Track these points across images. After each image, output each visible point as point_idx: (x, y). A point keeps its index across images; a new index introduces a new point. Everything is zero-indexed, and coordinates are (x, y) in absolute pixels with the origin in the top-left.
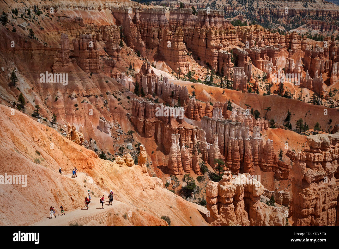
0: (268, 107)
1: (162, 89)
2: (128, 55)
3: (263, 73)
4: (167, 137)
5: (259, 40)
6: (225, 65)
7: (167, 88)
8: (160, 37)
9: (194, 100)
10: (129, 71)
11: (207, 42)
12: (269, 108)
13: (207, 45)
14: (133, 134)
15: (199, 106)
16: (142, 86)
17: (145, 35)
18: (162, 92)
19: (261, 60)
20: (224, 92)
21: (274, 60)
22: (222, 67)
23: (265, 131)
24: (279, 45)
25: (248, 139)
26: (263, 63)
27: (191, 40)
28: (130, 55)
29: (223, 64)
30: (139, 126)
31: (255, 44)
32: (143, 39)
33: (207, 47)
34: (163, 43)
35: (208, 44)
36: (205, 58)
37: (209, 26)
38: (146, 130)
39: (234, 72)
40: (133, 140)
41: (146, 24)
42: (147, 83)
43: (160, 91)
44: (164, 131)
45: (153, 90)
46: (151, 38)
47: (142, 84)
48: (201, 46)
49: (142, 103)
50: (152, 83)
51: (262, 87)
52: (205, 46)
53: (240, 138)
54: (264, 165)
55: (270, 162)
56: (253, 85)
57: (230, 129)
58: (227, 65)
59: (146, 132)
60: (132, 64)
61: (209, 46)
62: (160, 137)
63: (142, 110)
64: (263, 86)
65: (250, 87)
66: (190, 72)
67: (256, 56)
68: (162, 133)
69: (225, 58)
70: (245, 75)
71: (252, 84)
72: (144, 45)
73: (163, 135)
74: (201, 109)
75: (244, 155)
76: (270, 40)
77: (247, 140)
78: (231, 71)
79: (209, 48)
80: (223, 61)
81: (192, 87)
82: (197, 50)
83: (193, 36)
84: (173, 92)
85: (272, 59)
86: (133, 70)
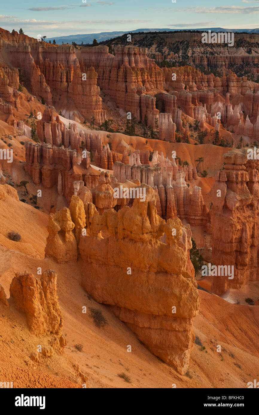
0: (200, 157)
1: (70, 139)
2: (29, 101)
3: (195, 121)
4: (69, 186)
5: (191, 83)
6: (149, 112)
7: (76, 138)
8: (69, 80)
9: (107, 149)
10: (29, 119)
11: (126, 86)
12: (200, 159)
13: (126, 89)
14: (27, 185)
15: (114, 156)
16: (45, 137)
17: (51, 79)
18: (70, 142)
19: (192, 106)
20: (147, 142)
21: (208, 106)
22: (146, 115)
23: (194, 181)
24: (214, 89)
25: (171, 186)
26: (194, 109)
27: (107, 85)
28: (32, 100)
29: (147, 112)
30: (34, 175)
31: (186, 88)
32: (48, 84)
33: (126, 92)
34: (73, 88)
35: (128, 88)
36: (125, 105)
37: (128, 66)
38: (43, 181)
39: (159, 119)
40: (27, 193)
41: (52, 65)
42: (51, 132)
43: (68, 142)
44: (66, 179)
45: (59, 140)
46: (57, 82)
47: (45, 133)
48: (119, 90)
49: (37, 147)
50: (58, 132)
51: (193, 137)
52: (124, 90)
53: (160, 186)
54: (191, 218)
55: (199, 215)
56: (183, 135)
57: (148, 176)
58: (151, 112)
59: (43, 182)
60: (33, 111)
61: (129, 90)
62: (61, 188)
63: (37, 156)
64: (195, 136)
65: (179, 136)
66: (106, 122)
67: (186, 101)
68: (63, 182)
69: (148, 104)
70: (172, 122)
71: (181, 134)
72: (49, 91)
73: (65, 185)
74: (117, 159)
75: (166, 206)
76: (203, 83)
77: (169, 188)
78: (155, 119)
79: (129, 92)
80: (146, 107)
81: (108, 136)
82: (115, 96)
83: (110, 80)
84: (83, 142)
85: (205, 105)
86: (34, 119)
